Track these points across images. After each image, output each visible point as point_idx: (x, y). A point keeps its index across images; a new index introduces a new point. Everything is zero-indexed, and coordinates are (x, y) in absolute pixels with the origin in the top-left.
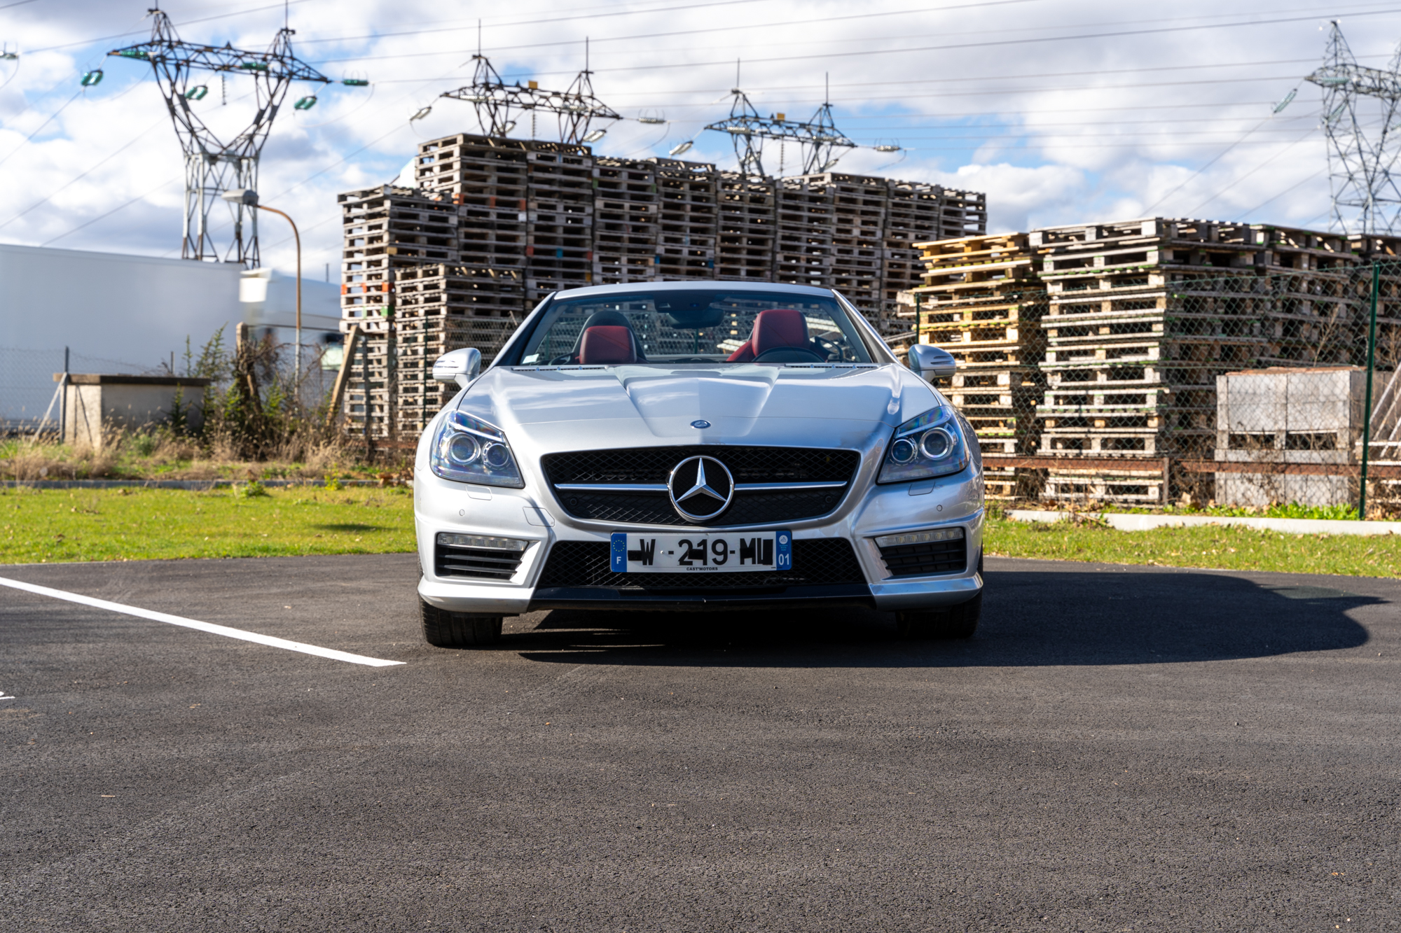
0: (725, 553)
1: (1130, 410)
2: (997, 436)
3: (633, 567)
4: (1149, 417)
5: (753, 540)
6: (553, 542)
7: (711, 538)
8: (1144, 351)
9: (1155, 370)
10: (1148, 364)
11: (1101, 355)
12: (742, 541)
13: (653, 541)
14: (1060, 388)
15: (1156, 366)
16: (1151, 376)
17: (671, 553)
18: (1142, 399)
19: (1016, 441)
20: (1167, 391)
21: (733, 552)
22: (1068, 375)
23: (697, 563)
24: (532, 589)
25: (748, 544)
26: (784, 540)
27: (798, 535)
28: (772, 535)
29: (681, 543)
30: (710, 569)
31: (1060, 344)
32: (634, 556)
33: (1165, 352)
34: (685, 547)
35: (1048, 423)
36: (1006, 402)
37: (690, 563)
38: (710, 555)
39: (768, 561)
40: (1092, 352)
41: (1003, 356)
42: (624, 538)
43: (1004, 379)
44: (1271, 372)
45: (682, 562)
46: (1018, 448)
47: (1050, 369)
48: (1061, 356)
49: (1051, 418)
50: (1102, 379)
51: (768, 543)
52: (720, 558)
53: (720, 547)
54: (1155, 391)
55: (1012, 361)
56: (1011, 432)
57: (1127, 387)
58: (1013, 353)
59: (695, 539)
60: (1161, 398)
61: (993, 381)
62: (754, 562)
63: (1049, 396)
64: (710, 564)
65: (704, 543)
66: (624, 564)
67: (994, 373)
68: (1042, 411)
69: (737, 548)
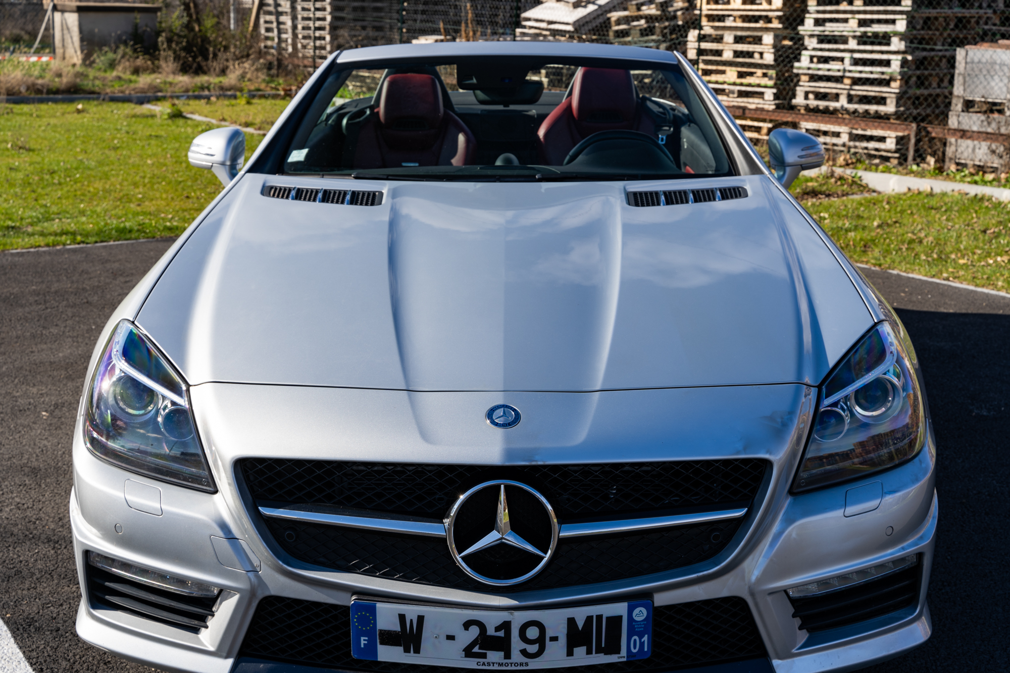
0: (541, 641)
1: (875, 72)
2: (759, 86)
3: (388, 654)
4: (892, 79)
5: (589, 619)
6: (260, 595)
7: (519, 619)
8: (893, 22)
9: (901, 39)
10: (896, 34)
11: (853, 24)
12: (571, 622)
13: (421, 619)
14: (814, 49)
15: (903, 37)
16: (897, 44)
17: (451, 638)
18: (888, 63)
19: (775, 91)
20: (910, 58)
21: (554, 639)
22: (822, 39)
23: (494, 657)
24: (230, 662)
25: (580, 625)
26: (640, 614)
27: (661, 599)
28: (620, 609)
29: (467, 625)
30: (516, 664)
31: (818, 12)
32: (389, 638)
33: (910, 24)
34: (474, 631)
35: (803, 78)
36: (769, 58)
37: (484, 656)
38: (516, 644)
39: (613, 648)
40: (846, 21)
41: (768, 20)
42: (373, 610)
43: (768, 39)
44: (1001, 47)
45: (468, 652)
46: (776, 97)
47: (809, 33)
48: (818, 22)
49: (805, 74)
50: (853, 44)
51: (615, 621)
52: (533, 649)
53: (533, 633)
54: (900, 57)
55: (776, 24)
56: (771, 83)
57: (874, 52)
58: (779, 18)
59: (492, 621)
60: (904, 63)
61: (758, 40)
62: (589, 652)
63: (805, 56)
64: (516, 656)
65: (506, 626)
66: (372, 649)
67: (759, 34)
68: (799, 68)
69: (561, 631)
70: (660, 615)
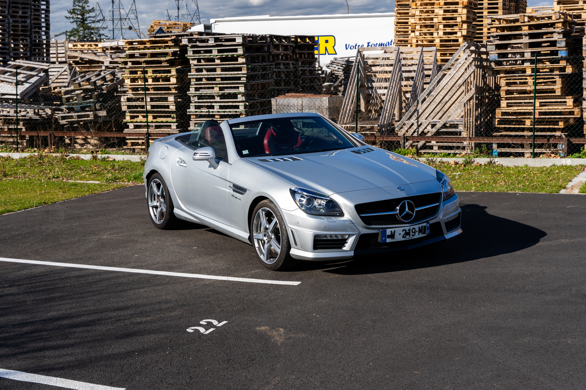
0: (415, 232)
1: (233, 111)
2: (167, 122)
3: (388, 240)
4: (241, 114)
6: (360, 234)
7: (412, 227)
8: (238, 88)
9: (242, 96)
10: (240, 93)
11: (216, 89)
13: (395, 231)
14: (195, 102)
15: (243, 95)
16: (240, 98)
17: (400, 234)
18: (237, 107)
19: (177, 124)
20: (247, 104)
21: (417, 231)
22: (200, 97)
23: (408, 237)
24: (353, 251)
25: (420, 228)
26: (428, 225)
27: (431, 222)
28: (425, 224)
29: (403, 231)
30: (411, 238)
31: (196, 84)
32: (389, 237)
33: (246, 89)
34: (404, 231)
35: (192, 117)
36: (173, 108)
37: (406, 237)
38: (411, 233)
39: (424, 233)
40: (213, 88)
41: (169, 89)
42: (386, 231)
43: (171, 99)
44: (287, 97)
45: (403, 237)
46: (177, 127)
47: (193, 95)
48: (197, 89)
49: (193, 115)
50: (218, 99)
51: (425, 226)
52: (414, 234)
53: (414, 230)
54: (243, 104)
55: (174, 91)
56: (175, 120)
57: (229, 102)
58: (175, 88)
59: (407, 229)
60: (245, 107)
61: (166, 99)
62: (421, 234)
63: (192, 105)
64: (411, 236)
65: (409, 230)
66: (385, 240)
67: (166, 96)
68: (190, 112)
70: (431, 225)
